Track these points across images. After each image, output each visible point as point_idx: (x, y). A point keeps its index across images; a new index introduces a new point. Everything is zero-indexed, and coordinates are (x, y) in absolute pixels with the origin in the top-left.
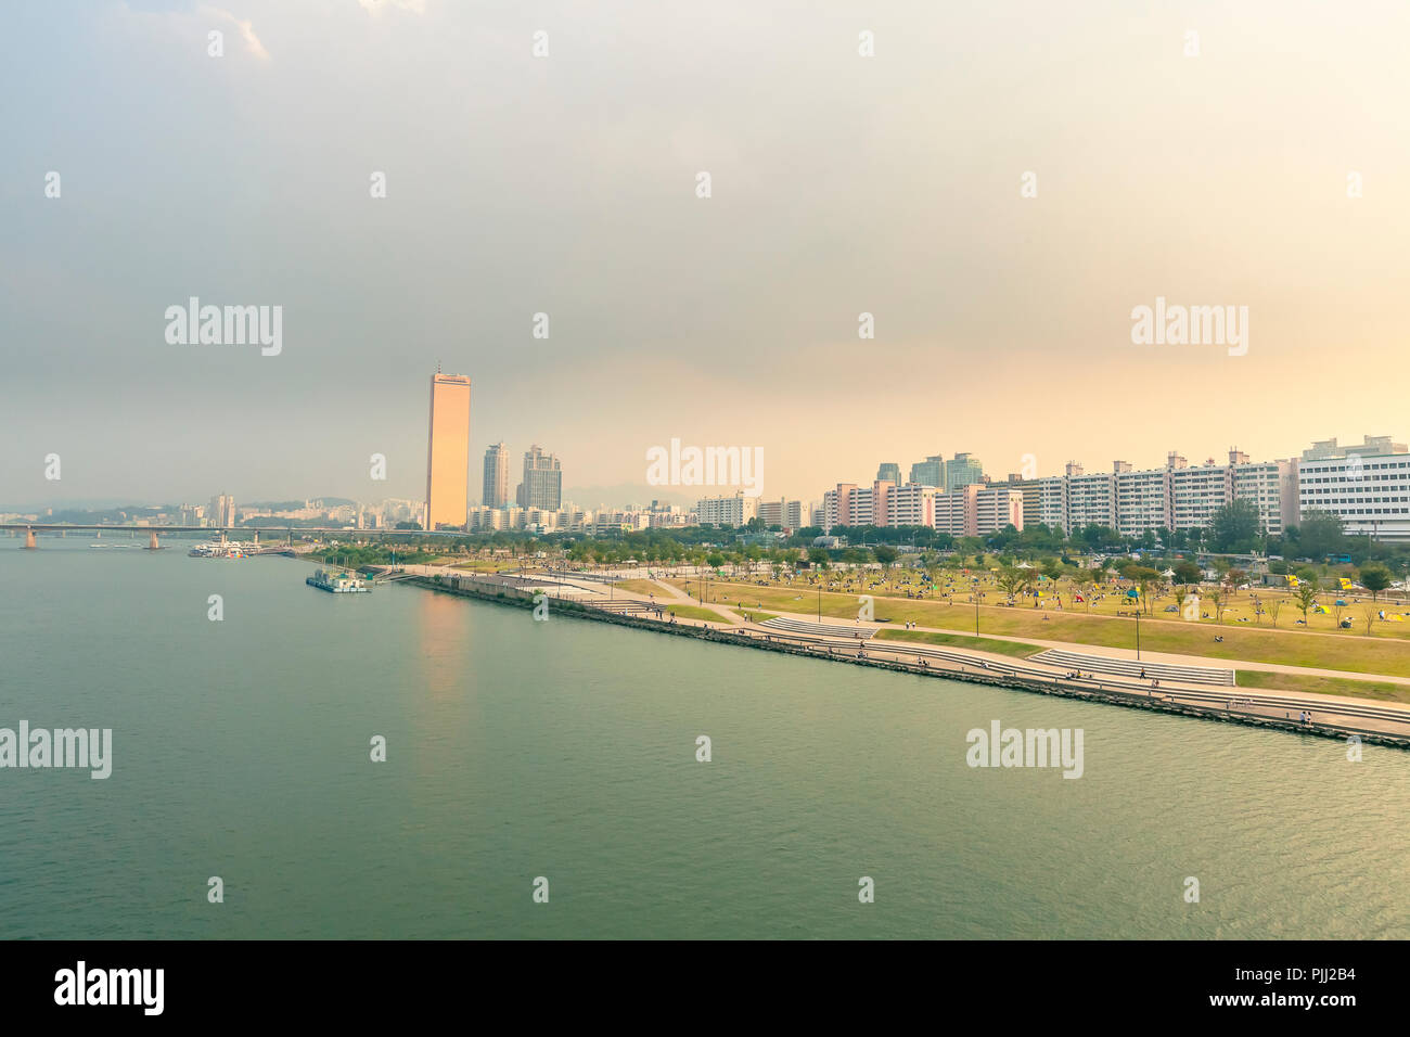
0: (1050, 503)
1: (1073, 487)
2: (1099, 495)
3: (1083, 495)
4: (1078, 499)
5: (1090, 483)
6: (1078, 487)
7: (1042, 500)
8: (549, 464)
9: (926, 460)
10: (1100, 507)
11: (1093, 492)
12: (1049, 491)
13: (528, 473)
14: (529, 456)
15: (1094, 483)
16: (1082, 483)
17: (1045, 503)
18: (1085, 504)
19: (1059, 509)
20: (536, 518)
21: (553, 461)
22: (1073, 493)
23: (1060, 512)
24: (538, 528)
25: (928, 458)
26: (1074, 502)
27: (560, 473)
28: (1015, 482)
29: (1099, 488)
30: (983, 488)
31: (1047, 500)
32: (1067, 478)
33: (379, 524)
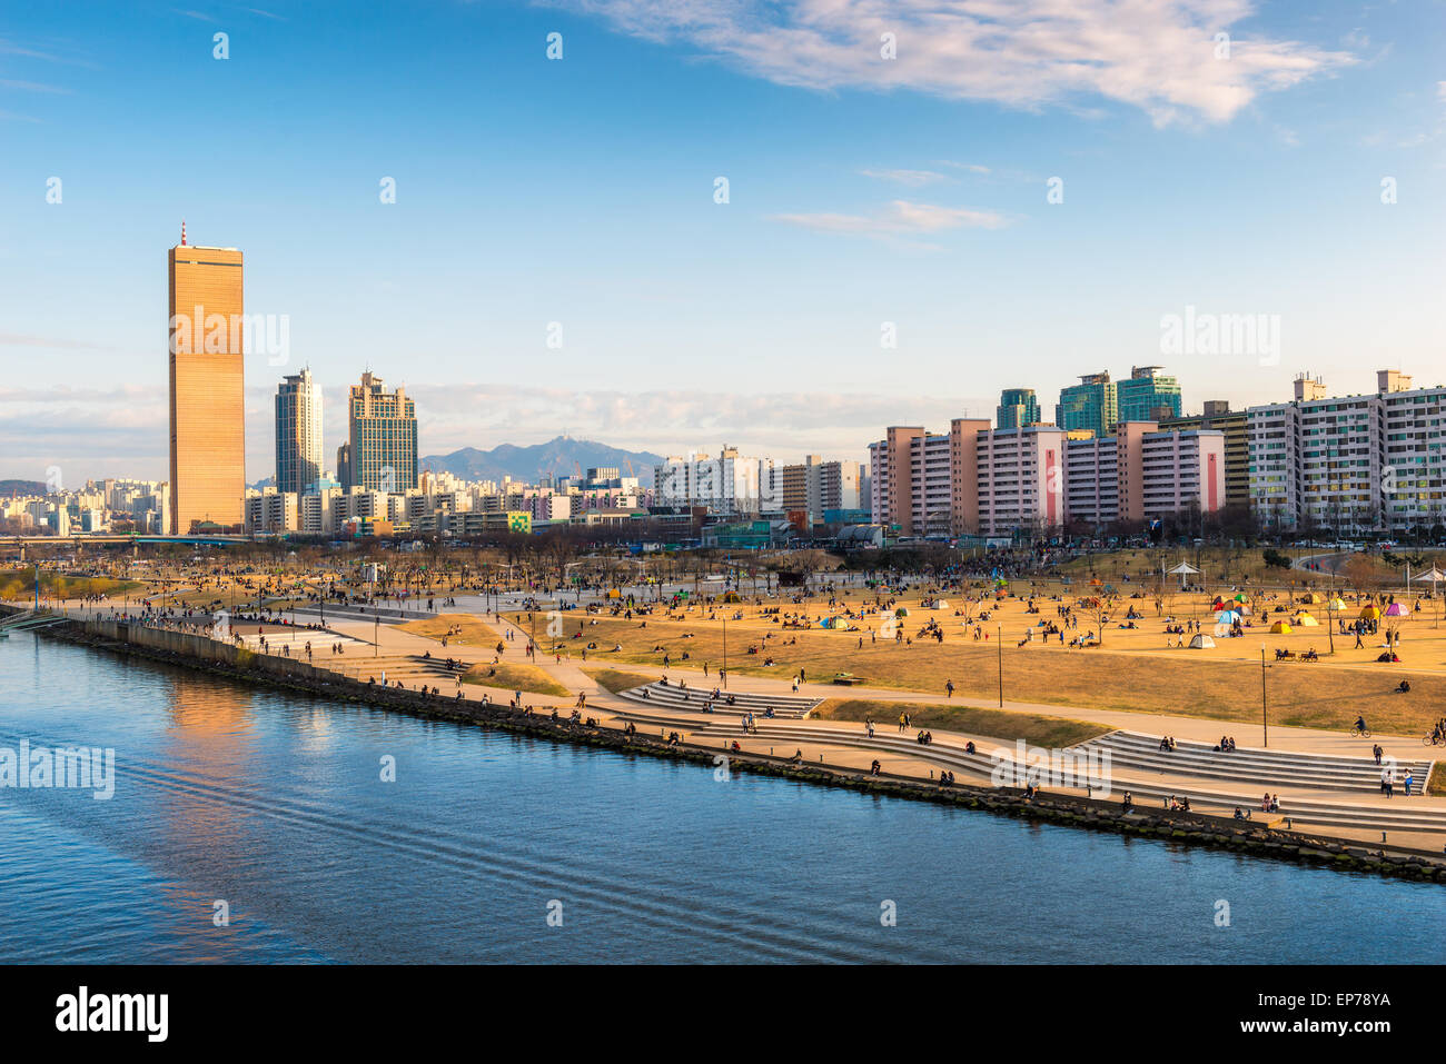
0: (1265, 452)
1: (1306, 422)
2: (1352, 434)
3: (1323, 436)
4: (1315, 443)
5: (1337, 414)
6: (1314, 421)
7: (1253, 448)
8: (393, 407)
9: (1080, 382)
10: (1352, 457)
11: (1340, 430)
12: (1265, 430)
13: (356, 425)
14: (357, 396)
15: (1343, 413)
16: (1322, 414)
17: (1257, 452)
18: (1328, 453)
19: (1281, 462)
20: (364, 505)
21: (402, 402)
22: (1307, 433)
23: (1283, 468)
24: (363, 525)
25: (1084, 378)
26: (1309, 449)
27: (415, 422)
28: (1216, 415)
29: (1351, 422)
30: (1152, 427)
31: (1261, 448)
32: (1296, 405)
33: (96, 526)
